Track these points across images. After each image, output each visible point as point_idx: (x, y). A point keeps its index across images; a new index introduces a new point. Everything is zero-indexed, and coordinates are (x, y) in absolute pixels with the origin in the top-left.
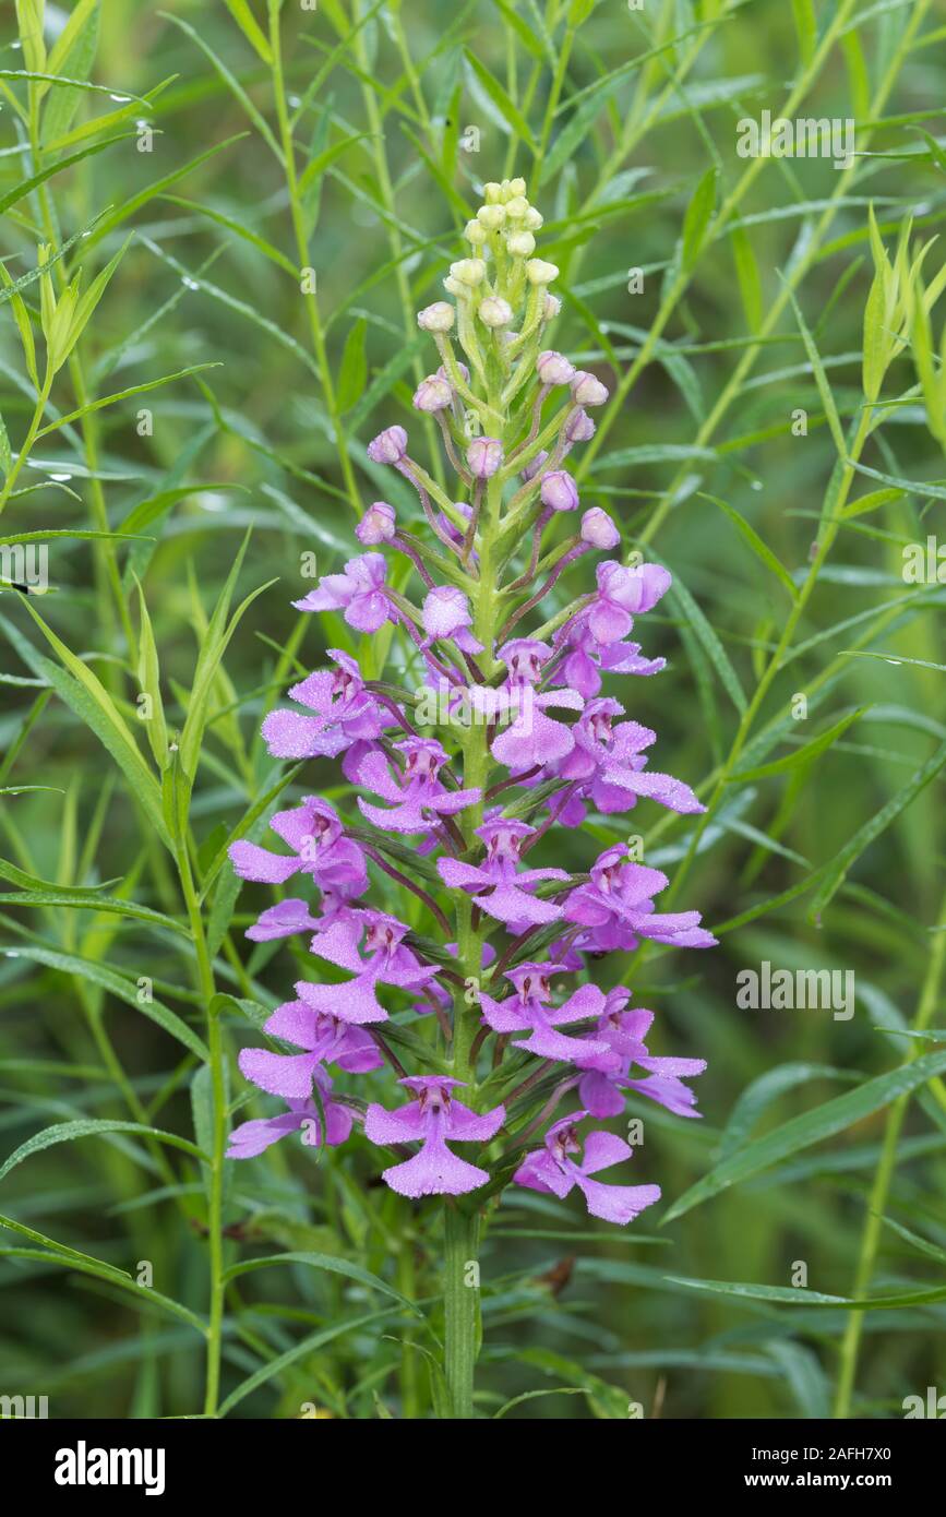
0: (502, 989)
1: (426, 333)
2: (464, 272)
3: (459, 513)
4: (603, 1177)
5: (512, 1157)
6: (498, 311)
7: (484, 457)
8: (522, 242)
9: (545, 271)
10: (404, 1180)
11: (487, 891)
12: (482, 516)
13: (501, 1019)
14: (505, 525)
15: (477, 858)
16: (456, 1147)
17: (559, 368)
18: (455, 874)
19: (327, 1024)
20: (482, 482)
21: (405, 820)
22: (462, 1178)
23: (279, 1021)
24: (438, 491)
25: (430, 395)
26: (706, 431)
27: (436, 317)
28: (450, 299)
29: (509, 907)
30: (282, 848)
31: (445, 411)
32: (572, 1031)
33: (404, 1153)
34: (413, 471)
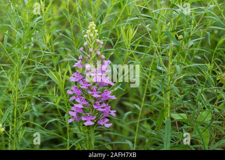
0: (95, 104)
1: (85, 38)
2: (88, 31)
3: (89, 56)
4: (106, 123)
5: (97, 122)
6: (92, 35)
7: (91, 50)
8: (94, 28)
9: (96, 31)
10: (86, 124)
11: (93, 94)
12: (91, 56)
13: (95, 107)
14: (93, 57)
15: (92, 91)
16: (91, 120)
17: (98, 40)
18: (90, 92)
19: (77, 108)
20: (91, 52)
21: (84, 87)
22: (92, 123)
23: (72, 108)
24: (87, 54)
25: (85, 44)
26: (114, 47)
27: (86, 36)
28: (87, 34)
29: (95, 96)
30: (72, 91)
31: (87, 45)
32: (103, 108)
33: (86, 121)
34: (84, 52)
